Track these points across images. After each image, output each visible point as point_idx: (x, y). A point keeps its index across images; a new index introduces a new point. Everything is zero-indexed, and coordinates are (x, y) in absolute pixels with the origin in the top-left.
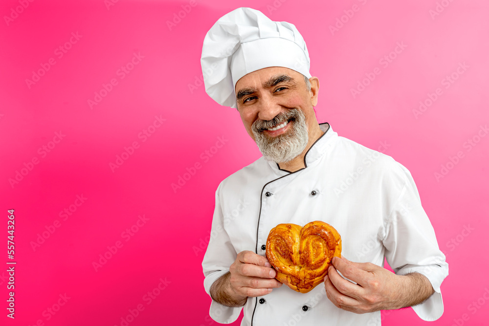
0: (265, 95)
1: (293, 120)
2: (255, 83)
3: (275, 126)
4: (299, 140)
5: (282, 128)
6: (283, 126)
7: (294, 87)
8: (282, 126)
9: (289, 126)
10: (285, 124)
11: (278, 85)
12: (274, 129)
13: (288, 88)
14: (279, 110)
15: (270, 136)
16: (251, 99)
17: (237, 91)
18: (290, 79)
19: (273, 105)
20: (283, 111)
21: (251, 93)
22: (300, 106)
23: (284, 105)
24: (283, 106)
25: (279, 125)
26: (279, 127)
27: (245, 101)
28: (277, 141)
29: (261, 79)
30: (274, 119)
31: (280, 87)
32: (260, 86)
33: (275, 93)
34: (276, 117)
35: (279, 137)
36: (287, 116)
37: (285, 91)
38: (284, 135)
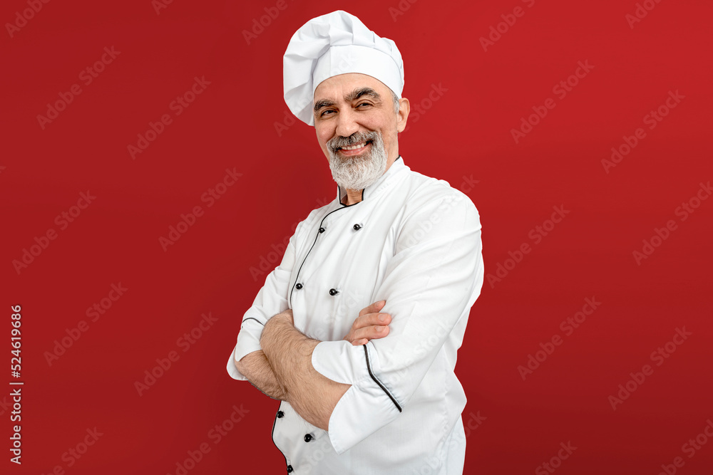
0: (345, 109)
1: (370, 142)
2: (336, 94)
3: (351, 146)
4: (375, 166)
5: (357, 149)
6: (360, 148)
7: (380, 105)
8: (359, 146)
9: (367, 148)
10: (363, 145)
11: (360, 99)
12: (349, 148)
13: (372, 105)
14: (355, 128)
15: (343, 155)
16: (330, 112)
17: (316, 101)
18: (376, 96)
19: (351, 122)
20: (362, 131)
21: (330, 105)
22: (381, 129)
23: (363, 123)
24: (361, 125)
25: (356, 145)
26: (354, 148)
27: (323, 114)
28: (350, 162)
29: (343, 91)
30: (350, 137)
31: (363, 102)
32: (341, 98)
33: (357, 108)
34: (352, 135)
35: (353, 157)
36: (366, 137)
37: (369, 107)
38: (359, 157)
